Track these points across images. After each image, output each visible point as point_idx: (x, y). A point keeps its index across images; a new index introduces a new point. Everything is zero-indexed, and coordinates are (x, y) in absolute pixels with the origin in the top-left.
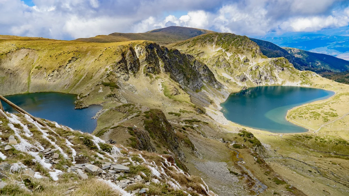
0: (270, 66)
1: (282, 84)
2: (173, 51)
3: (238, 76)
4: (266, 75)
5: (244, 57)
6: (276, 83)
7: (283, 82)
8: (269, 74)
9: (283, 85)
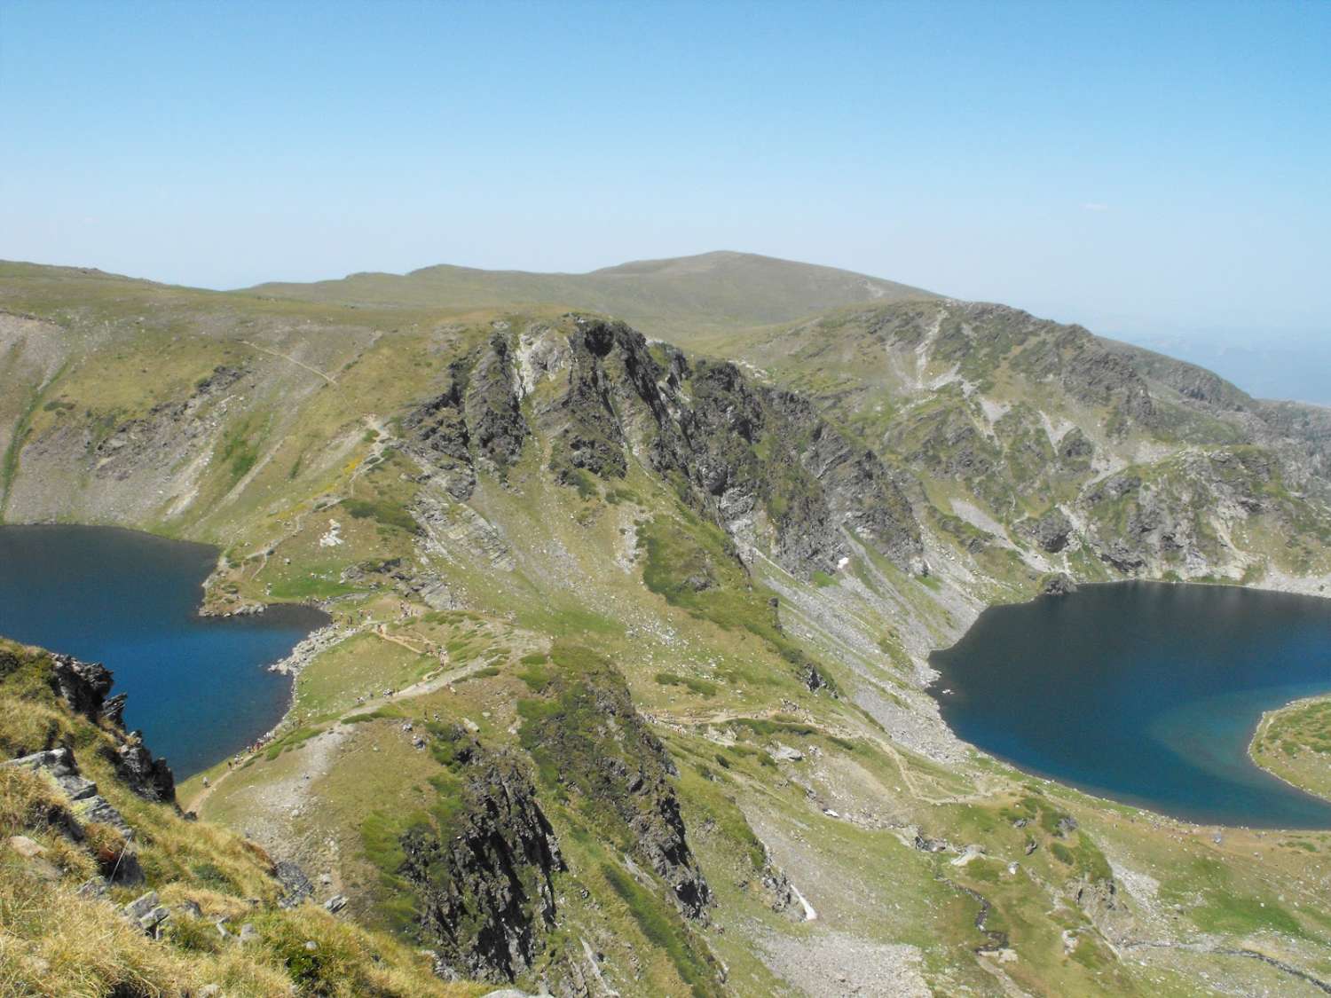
0: (1193, 484)
1: (1245, 580)
2: (713, 371)
3: (1029, 519)
4: (1168, 530)
5: (1068, 426)
6: (1219, 572)
7: (1250, 572)
8: (1185, 525)
9: (1251, 585)
